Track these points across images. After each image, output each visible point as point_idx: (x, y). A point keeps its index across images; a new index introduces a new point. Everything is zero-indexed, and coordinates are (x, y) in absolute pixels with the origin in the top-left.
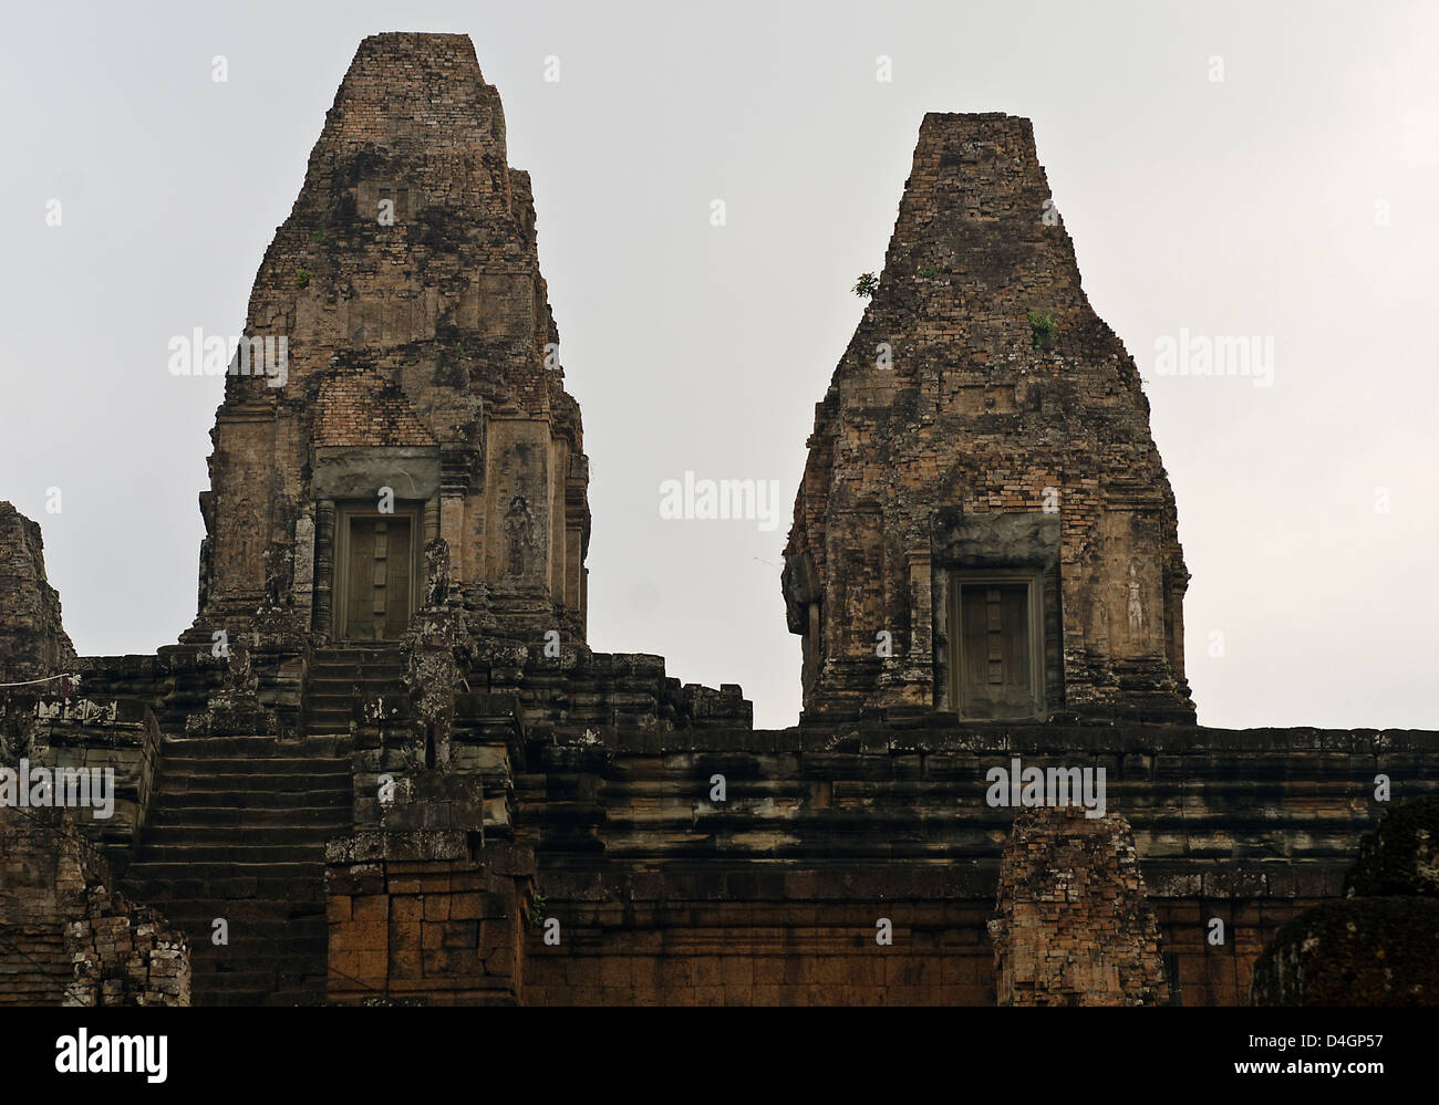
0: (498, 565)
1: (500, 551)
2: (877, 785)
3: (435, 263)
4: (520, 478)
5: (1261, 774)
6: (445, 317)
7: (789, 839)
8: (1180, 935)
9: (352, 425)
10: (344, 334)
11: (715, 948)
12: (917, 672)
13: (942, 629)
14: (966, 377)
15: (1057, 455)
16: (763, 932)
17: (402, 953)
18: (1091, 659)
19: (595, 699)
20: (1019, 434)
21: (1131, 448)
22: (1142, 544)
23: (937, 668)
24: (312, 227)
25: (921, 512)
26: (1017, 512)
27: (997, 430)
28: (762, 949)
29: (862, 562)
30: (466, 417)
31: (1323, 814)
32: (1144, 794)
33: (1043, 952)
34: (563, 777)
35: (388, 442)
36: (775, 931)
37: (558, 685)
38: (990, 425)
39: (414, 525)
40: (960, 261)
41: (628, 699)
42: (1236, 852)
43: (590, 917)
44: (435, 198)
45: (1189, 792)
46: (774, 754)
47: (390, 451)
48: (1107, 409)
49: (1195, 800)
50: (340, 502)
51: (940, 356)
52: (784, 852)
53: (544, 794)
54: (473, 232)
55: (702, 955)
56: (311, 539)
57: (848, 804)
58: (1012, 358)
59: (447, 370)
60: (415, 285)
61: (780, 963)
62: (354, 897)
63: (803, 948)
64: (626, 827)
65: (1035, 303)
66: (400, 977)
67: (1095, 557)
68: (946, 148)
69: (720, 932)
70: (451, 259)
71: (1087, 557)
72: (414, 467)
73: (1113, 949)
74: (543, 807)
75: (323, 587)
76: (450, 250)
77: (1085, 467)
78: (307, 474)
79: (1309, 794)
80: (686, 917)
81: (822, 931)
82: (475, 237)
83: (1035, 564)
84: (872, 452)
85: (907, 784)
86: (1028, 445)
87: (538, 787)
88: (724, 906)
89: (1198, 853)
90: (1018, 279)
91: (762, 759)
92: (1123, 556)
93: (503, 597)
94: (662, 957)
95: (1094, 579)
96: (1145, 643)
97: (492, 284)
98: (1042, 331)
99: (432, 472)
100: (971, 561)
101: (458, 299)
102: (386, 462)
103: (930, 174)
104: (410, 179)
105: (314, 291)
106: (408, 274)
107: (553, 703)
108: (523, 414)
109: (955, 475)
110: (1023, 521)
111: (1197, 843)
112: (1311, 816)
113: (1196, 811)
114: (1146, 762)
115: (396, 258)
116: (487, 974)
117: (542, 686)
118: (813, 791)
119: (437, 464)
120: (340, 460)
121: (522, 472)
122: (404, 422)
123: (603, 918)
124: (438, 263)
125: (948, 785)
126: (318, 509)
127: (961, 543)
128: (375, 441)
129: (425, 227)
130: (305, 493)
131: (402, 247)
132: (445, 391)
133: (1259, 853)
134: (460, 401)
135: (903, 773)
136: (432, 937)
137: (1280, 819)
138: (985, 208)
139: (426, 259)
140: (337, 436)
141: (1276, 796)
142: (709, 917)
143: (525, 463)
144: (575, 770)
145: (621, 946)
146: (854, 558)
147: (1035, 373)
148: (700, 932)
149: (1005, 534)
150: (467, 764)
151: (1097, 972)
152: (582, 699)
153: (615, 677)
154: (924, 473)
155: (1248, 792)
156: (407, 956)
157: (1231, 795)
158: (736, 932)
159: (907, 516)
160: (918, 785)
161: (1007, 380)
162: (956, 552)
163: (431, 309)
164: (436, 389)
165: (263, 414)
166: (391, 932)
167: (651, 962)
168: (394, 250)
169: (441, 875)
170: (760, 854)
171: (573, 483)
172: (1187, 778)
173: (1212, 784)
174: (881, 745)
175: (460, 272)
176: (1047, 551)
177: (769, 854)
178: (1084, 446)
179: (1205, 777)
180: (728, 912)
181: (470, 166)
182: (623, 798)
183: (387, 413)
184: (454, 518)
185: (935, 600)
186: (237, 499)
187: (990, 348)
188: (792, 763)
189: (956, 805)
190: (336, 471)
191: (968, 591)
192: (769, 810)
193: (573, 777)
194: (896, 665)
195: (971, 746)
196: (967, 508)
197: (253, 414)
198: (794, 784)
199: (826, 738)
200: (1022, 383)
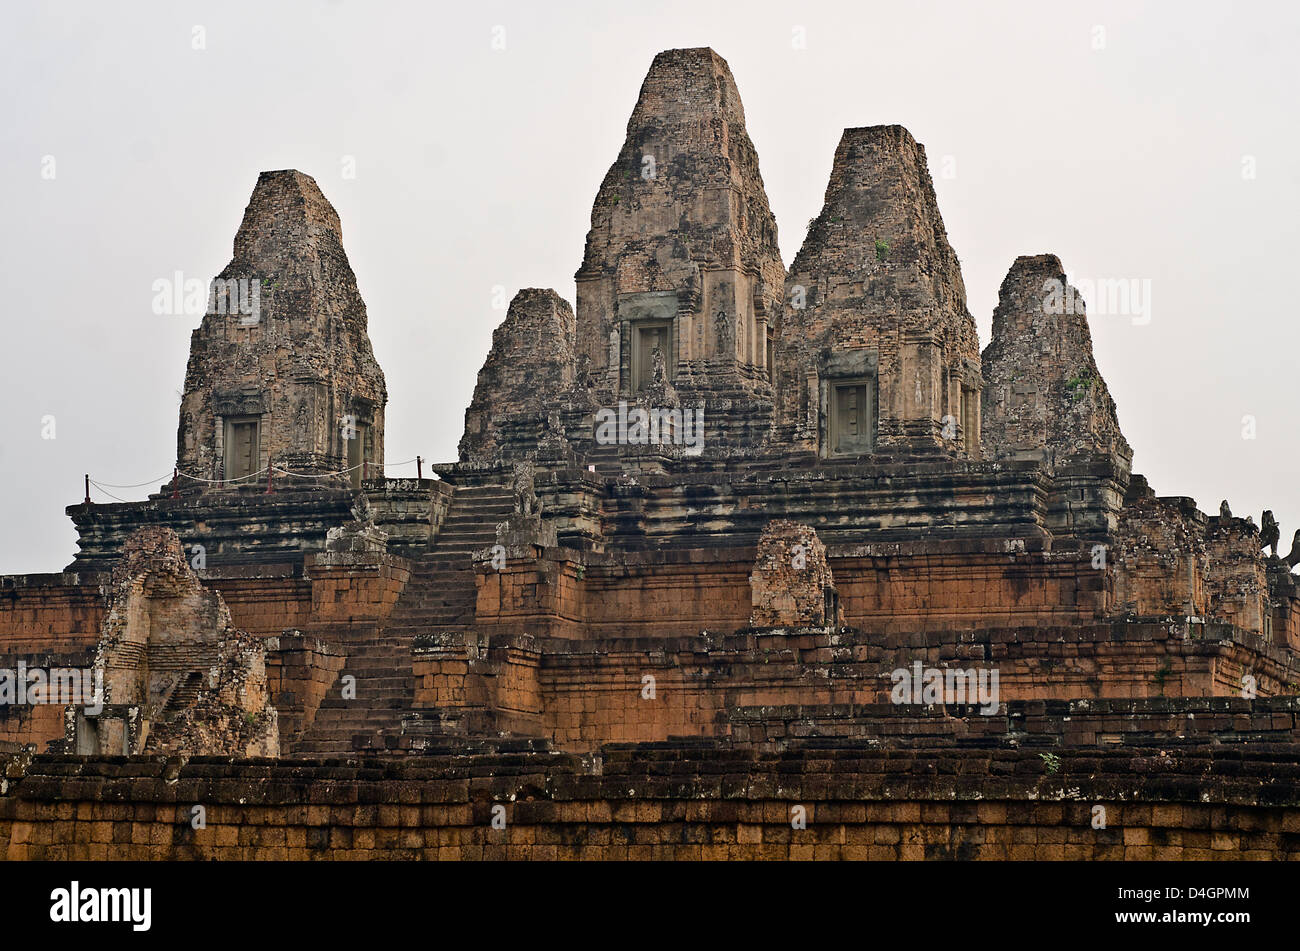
0: (712, 350)
1: (713, 342)
2: (767, 497)
3: (680, 186)
4: (722, 302)
5: (944, 484)
6: (684, 217)
7: (729, 524)
8: (865, 573)
9: (634, 281)
10: (635, 230)
11: (664, 585)
12: (809, 433)
13: (824, 410)
14: (840, 279)
15: (879, 318)
16: (684, 577)
17: (505, 599)
18: (893, 422)
19: (742, 424)
20: (862, 308)
21: (920, 311)
22: (922, 361)
23: (821, 430)
24: (624, 168)
25: (814, 351)
26: (858, 350)
27: (852, 306)
28: (685, 584)
29: (790, 377)
30: (687, 274)
31: (972, 503)
32: (890, 496)
33: (763, 593)
34: (624, 500)
35: (652, 289)
36: (689, 577)
37: (723, 418)
38: (852, 303)
39: (669, 329)
40: (848, 213)
41: (758, 423)
42: (931, 523)
43: (610, 573)
44: (682, 149)
45: (909, 495)
46: (720, 485)
47: (654, 294)
48: (910, 290)
49: (913, 498)
50: (633, 321)
51: (828, 269)
52: (726, 531)
53: (616, 508)
54: (702, 166)
55: (659, 588)
56: (618, 342)
57: (756, 506)
58: (864, 266)
59: (678, 249)
60: (670, 199)
61: (693, 591)
62: (486, 575)
63: (702, 584)
64: (656, 521)
65: (883, 233)
66: (505, 609)
67: (897, 370)
68: (851, 149)
69: (666, 578)
70: (688, 183)
71: (893, 370)
72: (667, 302)
73: (795, 590)
74: (616, 514)
75: (625, 367)
76: (687, 178)
77: (891, 324)
78: (616, 308)
79: (966, 493)
80: (650, 572)
81: (710, 576)
82: (702, 170)
83: (868, 374)
84: (797, 320)
85: (781, 496)
86: (866, 313)
87: (614, 505)
88: (665, 566)
89: (912, 525)
90: (876, 221)
91: (715, 487)
92: (913, 368)
93: (714, 366)
94: (643, 589)
95: (896, 381)
96: (923, 411)
97: (710, 195)
98: (881, 250)
99: (674, 303)
100: (837, 375)
101: (690, 207)
102: (652, 300)
103: (841, 164)
104: (670, 139)
105: (620, 206)
106: (667, 193)
107: (720, 428)
108: (723, 267)
109: (830, 332)
110: (860, 354)
111: (913, 520)
112: (965, 504)
113: (913, 504)
114: (888, 481)
115: (662, 185)
116: (540, 607)
117: (715, 419)
118: (739, 501)
119: (676, 299)
120: (629, 300)
121: (724, 298)
122: (659, 278)
123: (615, 573)
124: (682, 186)
125: (799, 495)
126: (622, 326)
127: (831, 366)
128: (646, 289)
129: (677, 167)
130: (616, 317)
131: (664, 179)
132: (678, 260)
133: (941, 524)
134: (684, 265)
135: (778, 491)
136: (518, 592)
137: (951, 507)
138: (865, 183)
139: (676, 184)
140: (627, 288)
141: (950, 495)
142: (660, 571)
143: (724, 293)
144: (628, 497)
145: (625, 585)
146: (786, 375)
147: (874, 275)
148: (658, 578)
149: (852, 361)
150: (564, 502)
151: (784, 601)
152: (736, 424)
153: (752, 412)
154: (817, 331)
155: (937, 493)
156: (508, 600)
157: (930, 495)
158: (673, 577)
159: (808, 354)
160: (786, 496)
161: (860, 279)
162: (830, 371)
163: (677, 213)
164: (673, 260)
165: (596, 276)
166: (501, 590)
167: (638, 592)
168: (660, 180)
169: (519, 565)
170: (715, 532)
171: (758, 298)
172: (908, 488)
173: (920, 491)
174: (766, 479)
175: (693, 190)
176: (872, 368)
177: (719, 532)
178: (893, 312)
179: (917, 487)
180: (667, 569)
181: (703, 127)
182: (655, 507)
183: (651, 274)
184: (687, 326)
185: (820, 396)
186: (586, 322)
187: (854, 262)
188: (728, 488)
189: (804, 505)
190: (628, 305)
191: (839, 389)
192: (720, 510)
193: (628, 500)
194: (802, 429)
195: (806, 477)
196: (833, 349)
197: (591, 276)
198: (730, 498)
199: (741, 476)
200: (866, 280)
